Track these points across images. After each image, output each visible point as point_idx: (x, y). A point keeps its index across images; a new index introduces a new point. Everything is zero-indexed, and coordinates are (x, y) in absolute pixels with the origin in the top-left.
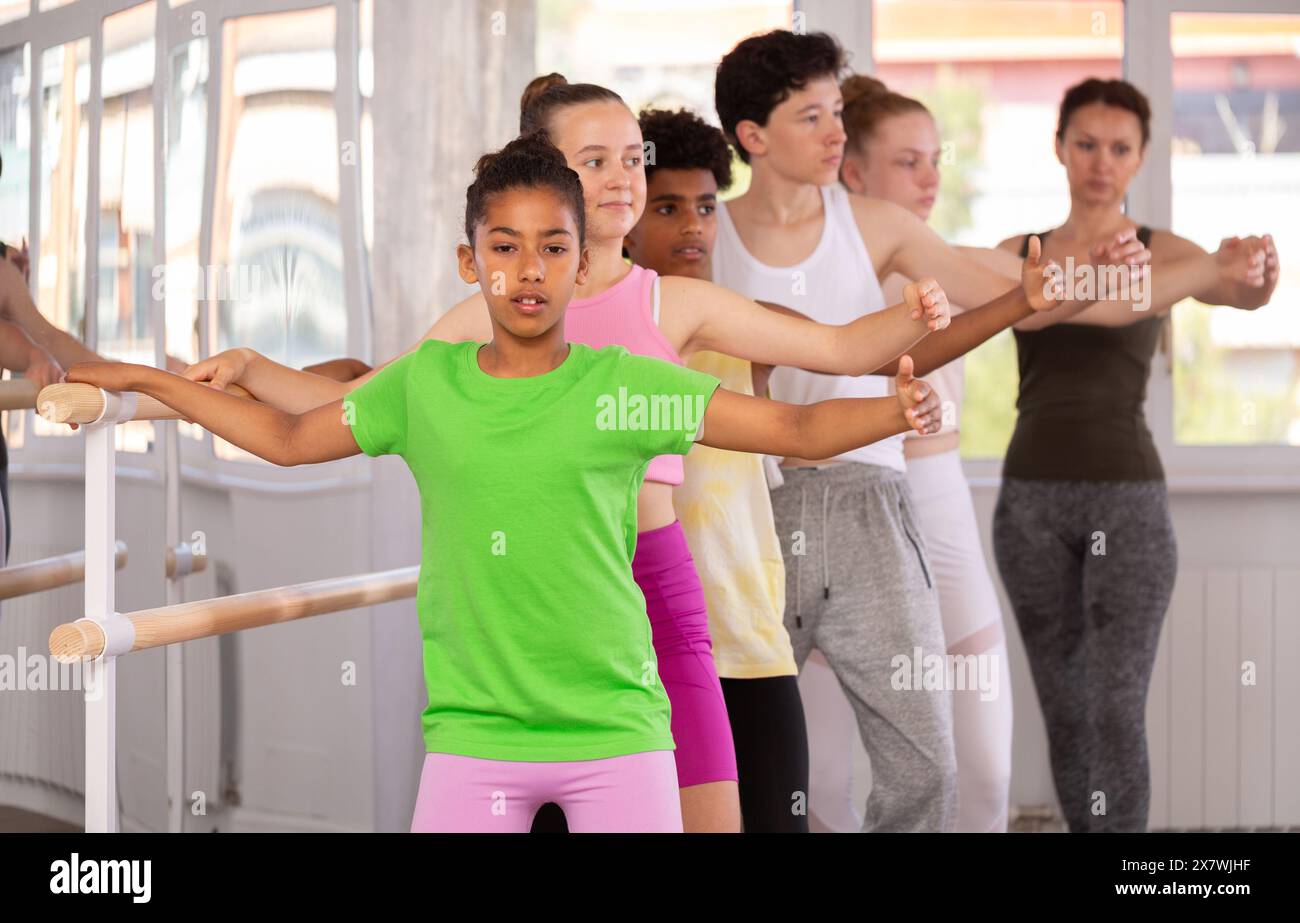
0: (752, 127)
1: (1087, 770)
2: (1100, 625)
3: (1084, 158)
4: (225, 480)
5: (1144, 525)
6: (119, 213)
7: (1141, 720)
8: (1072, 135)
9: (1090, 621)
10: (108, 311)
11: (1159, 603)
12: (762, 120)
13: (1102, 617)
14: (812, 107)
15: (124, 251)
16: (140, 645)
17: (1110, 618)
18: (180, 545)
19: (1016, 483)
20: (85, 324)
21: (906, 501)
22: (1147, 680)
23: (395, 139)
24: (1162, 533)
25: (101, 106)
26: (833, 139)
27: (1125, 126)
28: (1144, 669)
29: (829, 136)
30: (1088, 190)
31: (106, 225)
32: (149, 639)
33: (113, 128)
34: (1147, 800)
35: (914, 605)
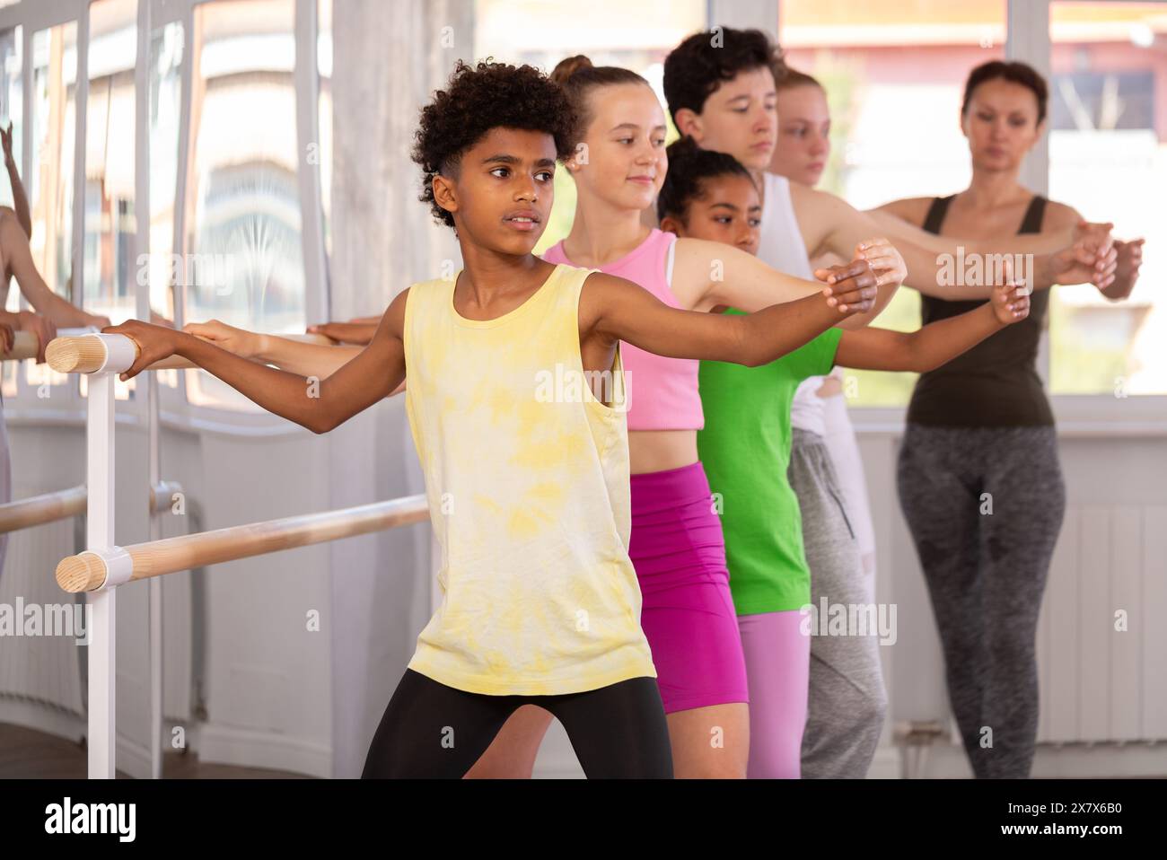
0: (689, 116)
1: (980, 690)
2: (996, 558)
3: (983, 128)
4: (196, 423)
5: (1037, 467)
6: (103, 182)
7: (1032, 644)
8: (974, 108)
9: (985, 553)
10: (92, 272)
11: (1050, 538)
12: (698, 110)
13: (997, 549)
14: (741, 97)
15: (107, 216)
16: (136, 575)
17: (1005, 551)
18: (159, 484)
19: (919, 429)
20: (73, 284)
21: (827, 462)
22: (1038, 608)
23: (351, 113)
24: (1053, 474)
25: (87, 86)
26: (762, 126)
27: (1024, 101)
28: (1035, 598)
29: (757, 124)
30: (988, 158)
31: (92, 193)
32: (146, 570)
33: (97, 106)
34: (1036, 716)
35: (839, 553)
